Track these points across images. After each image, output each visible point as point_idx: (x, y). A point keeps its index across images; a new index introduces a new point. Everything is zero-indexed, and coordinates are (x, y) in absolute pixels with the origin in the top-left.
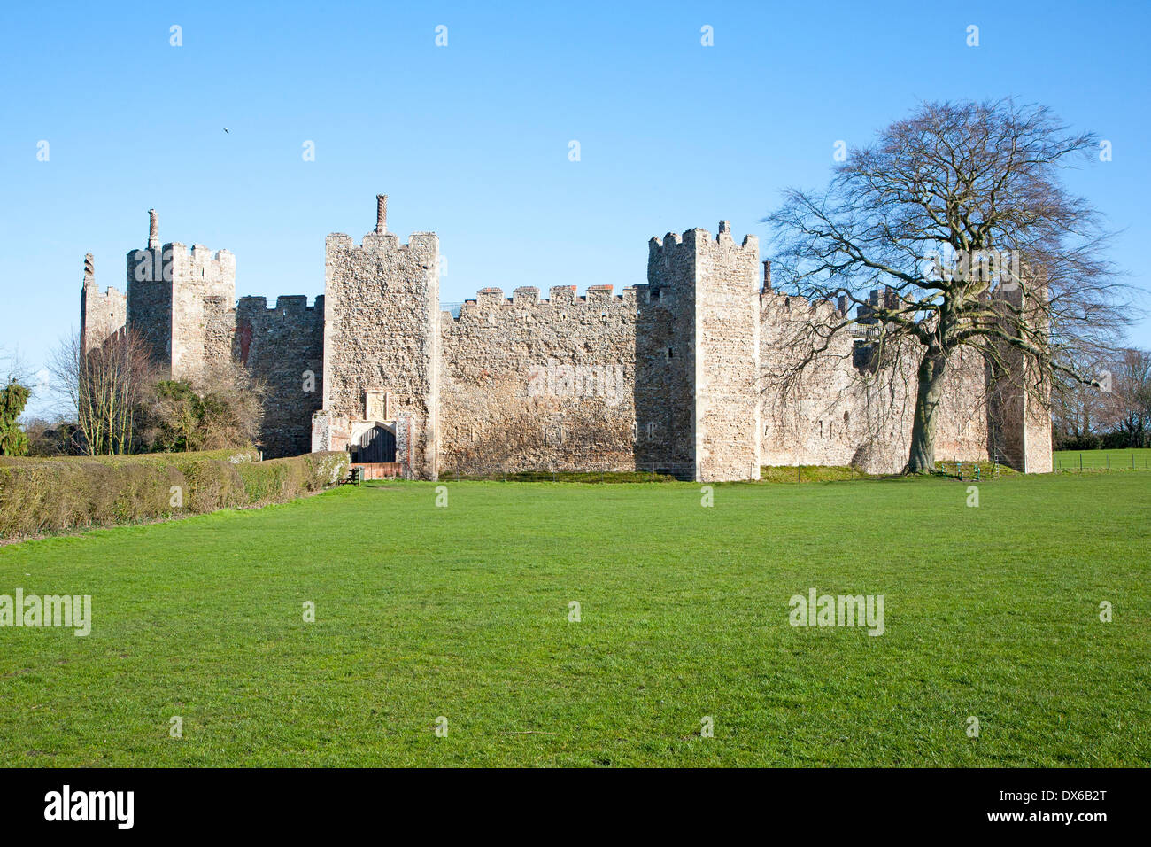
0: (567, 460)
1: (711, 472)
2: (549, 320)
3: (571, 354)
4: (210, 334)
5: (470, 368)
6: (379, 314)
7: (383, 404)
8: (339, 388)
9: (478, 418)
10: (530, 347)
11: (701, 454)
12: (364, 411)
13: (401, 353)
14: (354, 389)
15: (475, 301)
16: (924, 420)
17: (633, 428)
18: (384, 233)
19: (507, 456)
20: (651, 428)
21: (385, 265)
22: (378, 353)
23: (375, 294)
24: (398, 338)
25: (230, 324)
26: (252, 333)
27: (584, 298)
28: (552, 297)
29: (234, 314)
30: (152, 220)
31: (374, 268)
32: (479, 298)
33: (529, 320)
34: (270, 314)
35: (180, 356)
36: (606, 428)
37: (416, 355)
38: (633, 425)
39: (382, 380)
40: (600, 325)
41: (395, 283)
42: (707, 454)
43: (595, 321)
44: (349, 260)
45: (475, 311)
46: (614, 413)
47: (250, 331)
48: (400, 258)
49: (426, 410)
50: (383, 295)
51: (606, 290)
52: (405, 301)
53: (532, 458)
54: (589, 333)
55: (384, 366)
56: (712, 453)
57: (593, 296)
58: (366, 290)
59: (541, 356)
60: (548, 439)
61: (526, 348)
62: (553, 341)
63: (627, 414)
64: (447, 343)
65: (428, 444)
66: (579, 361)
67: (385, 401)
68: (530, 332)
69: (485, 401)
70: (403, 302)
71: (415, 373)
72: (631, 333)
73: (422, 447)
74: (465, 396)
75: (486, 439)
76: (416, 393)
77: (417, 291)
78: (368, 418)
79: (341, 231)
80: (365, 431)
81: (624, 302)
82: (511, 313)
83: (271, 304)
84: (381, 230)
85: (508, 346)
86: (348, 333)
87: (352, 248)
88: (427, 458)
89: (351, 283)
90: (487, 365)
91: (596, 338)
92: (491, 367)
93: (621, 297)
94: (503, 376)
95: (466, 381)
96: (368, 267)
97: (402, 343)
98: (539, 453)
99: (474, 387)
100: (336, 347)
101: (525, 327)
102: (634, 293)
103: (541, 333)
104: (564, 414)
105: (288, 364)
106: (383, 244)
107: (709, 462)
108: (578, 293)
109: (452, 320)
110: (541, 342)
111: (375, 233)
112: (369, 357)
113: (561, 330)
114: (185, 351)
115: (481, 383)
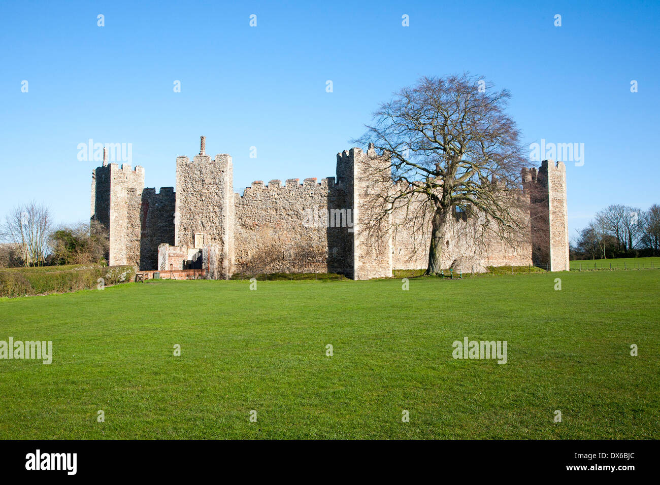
0: (294, 267)
1: (363, 273)
2: (286, 196)
3: (296, 213)
4: (130, 207)
5: (248, 221)
6: (201, 195)
7: (203, 240)
8: (182, 232)
9: (252, 246)
10: (276, 210)
11: (357, 264)
12: (194, 243)
13: (211, 215)
14: (189, 233)
15: (250, 188)
16: (434, 247)
17: (326, 250)
18: (204, 155)
19: (266, 265)
20: (335, 250)
21: (204, 171)
22: (200, 215)
23: (200, 185)
24: (210, 207)
25: (139, 202)
26: (148, 206)
27: (302, 185)
28: (287, 184)
29: (141, 197)
30: (104, 153)
31: (199, 172)
32: (252, 186)
33: (276, 196)
34: (156, 196)
35: (114, 217)
36: (313, 251)
37: (219, 215)
38: (326, 249)
39: (203, 228)
40: (310, 198)
41: (209, 180)
42: (361, 264)
43: (308, 196)
44: (187, 169)
45: (250, 193)
46: (317, 243)
47: (147, 205)
48: (211, 167)
49: (223, 242)
50: (203, 186)
51: (313, 180)
52: (213, 188)
53: (278, 266)
54: (305, 202)
55: (203, 221)
56: (364, 263)
57: (307, 184)
58: (195, 184)
59: (281, 214)
60: (285, 257)
61: (275, 211)
62: (288, 207)
63: (323, 244)
64: (237, 209)
65: (224, 260)
66: (300, 217)
67: (204, 238)
68: (276, 202)
69: (255, 238)
70: (213, 189)
71: (218, 224)
72: (325, 202)
73: (221, 261)
74: (246, 235)
75: (256, 257)
76: (219, 234)
77: (218, 184)
78: (196, 247)
79: (184, 155)
80: (194, 253)
81: (322, 186)
82: (267, 193)
83: (158, 192)
84: (202, 154)
85: (266, 210)
86: (187, 205)
87: (188, 163)
88: (224, 267)
89: (188, 180)
90: (256, 220)
91: (308, 205)
92: (258, 220)
93: (320, 184)
94: (264, 225)
95: (246, 228)
96: (196, 172)
97: (212, 209)
98: (280, 264)
99: (250, 230)
100: (181, 212)
101: (274, 200)
102: (326, 181)
103: (282, 203)
104: (293, 244)
105: (164, 221)
106: (203, 161)
107: (362, 268)
108: (299, 182)
109: (240, 197)
110: (282, 208)
111: (199, 155)
112: (196, 217)
113: (291, 201)
114: (117, 215)
115: (253, 228)
